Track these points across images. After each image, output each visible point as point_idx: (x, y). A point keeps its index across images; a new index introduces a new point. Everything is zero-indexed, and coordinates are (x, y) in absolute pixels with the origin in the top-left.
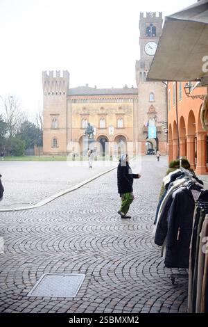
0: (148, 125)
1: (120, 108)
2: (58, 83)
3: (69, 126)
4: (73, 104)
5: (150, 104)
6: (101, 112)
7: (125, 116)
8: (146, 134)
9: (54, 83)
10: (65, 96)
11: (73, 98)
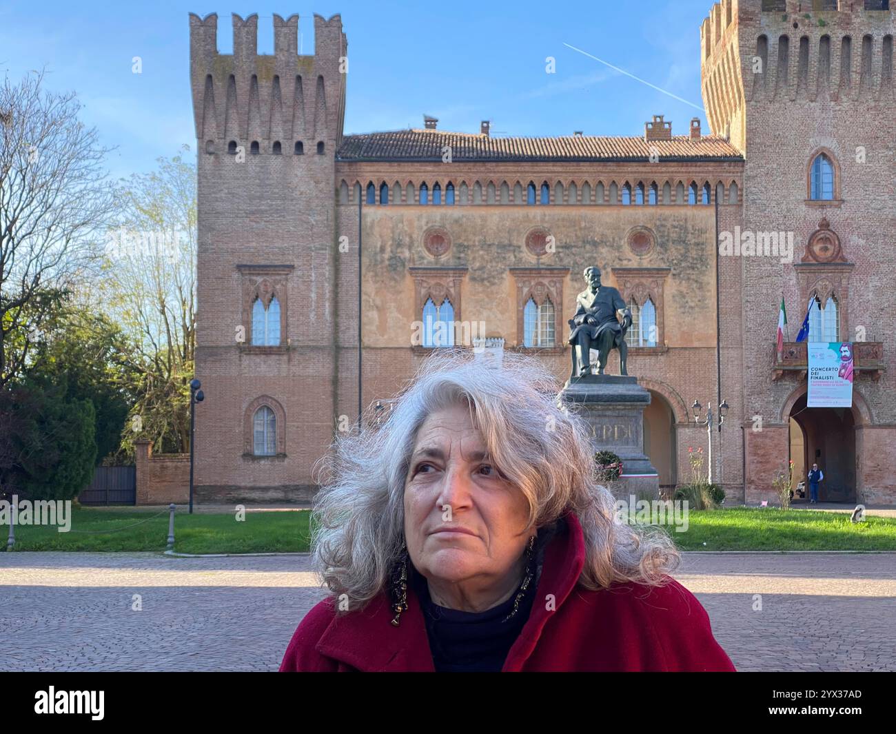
0: (803, 335)
1: (640, 240)
2: (287, 88)
3: (349, 337)
4: (373, 213)
5: (816, 215)
6: (529, 258)
7: (671, 287)
8: (790, 386)
9: (265, 86)
10: (328, 160)
11: (371, 173)
